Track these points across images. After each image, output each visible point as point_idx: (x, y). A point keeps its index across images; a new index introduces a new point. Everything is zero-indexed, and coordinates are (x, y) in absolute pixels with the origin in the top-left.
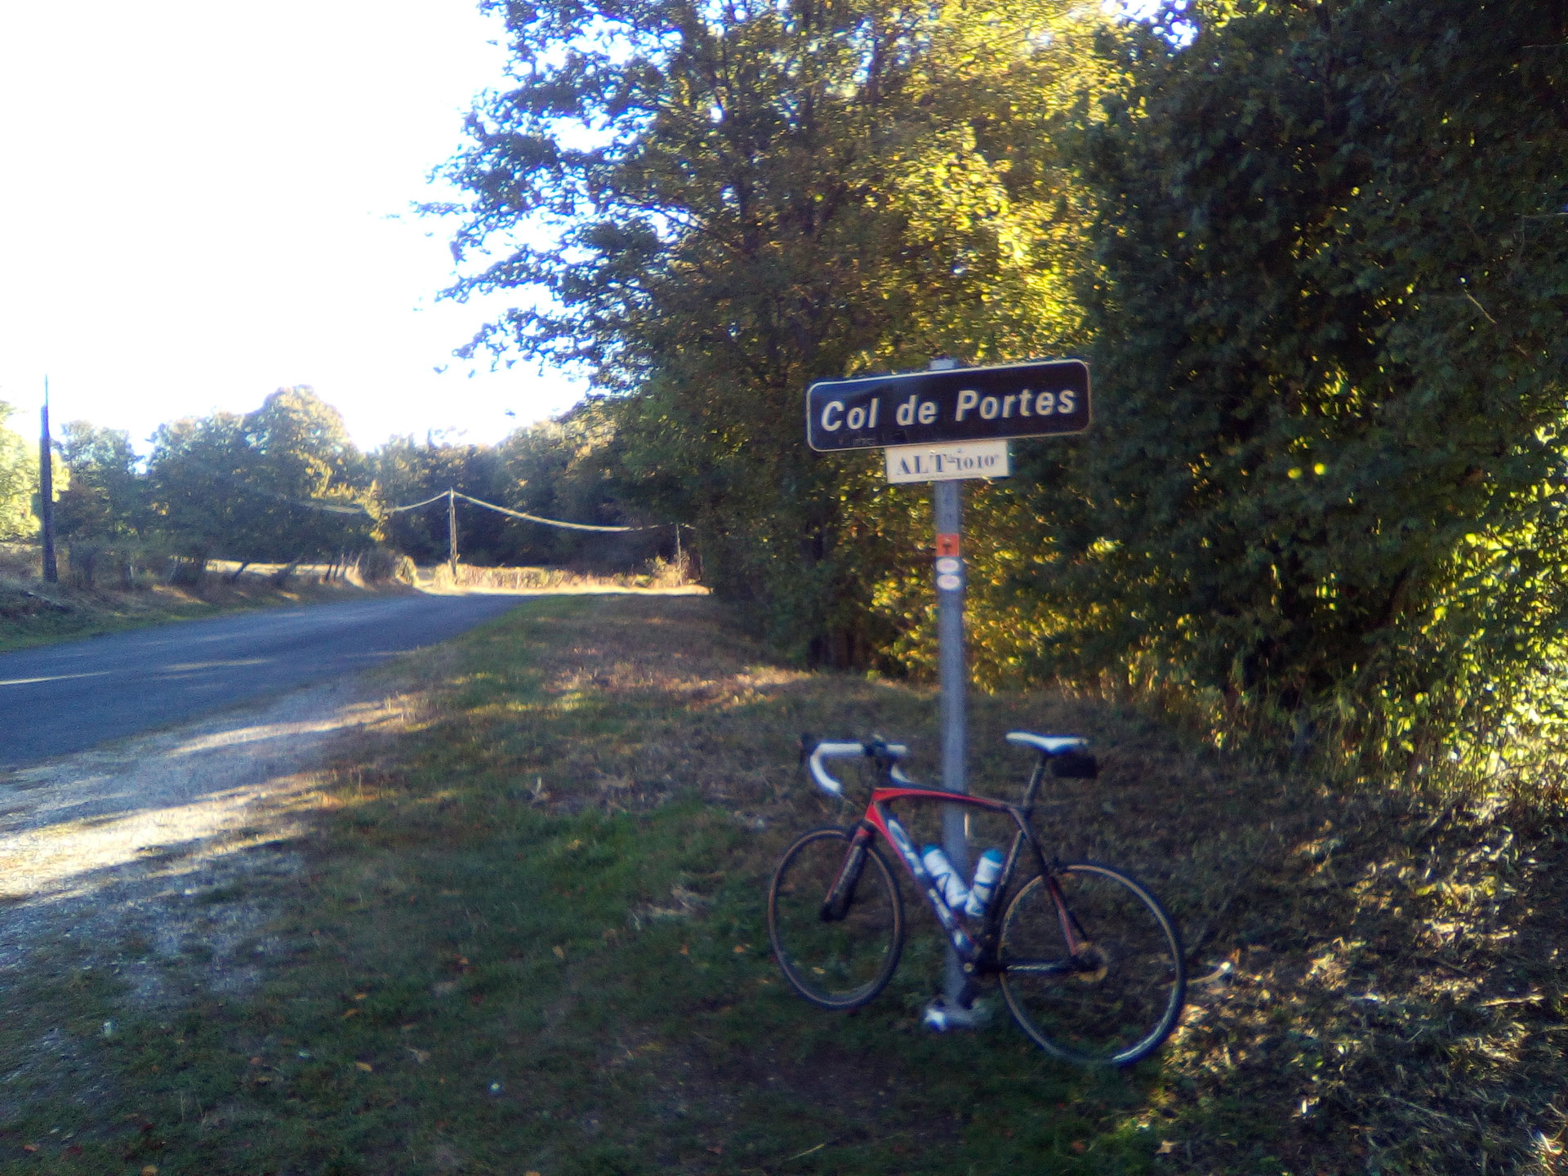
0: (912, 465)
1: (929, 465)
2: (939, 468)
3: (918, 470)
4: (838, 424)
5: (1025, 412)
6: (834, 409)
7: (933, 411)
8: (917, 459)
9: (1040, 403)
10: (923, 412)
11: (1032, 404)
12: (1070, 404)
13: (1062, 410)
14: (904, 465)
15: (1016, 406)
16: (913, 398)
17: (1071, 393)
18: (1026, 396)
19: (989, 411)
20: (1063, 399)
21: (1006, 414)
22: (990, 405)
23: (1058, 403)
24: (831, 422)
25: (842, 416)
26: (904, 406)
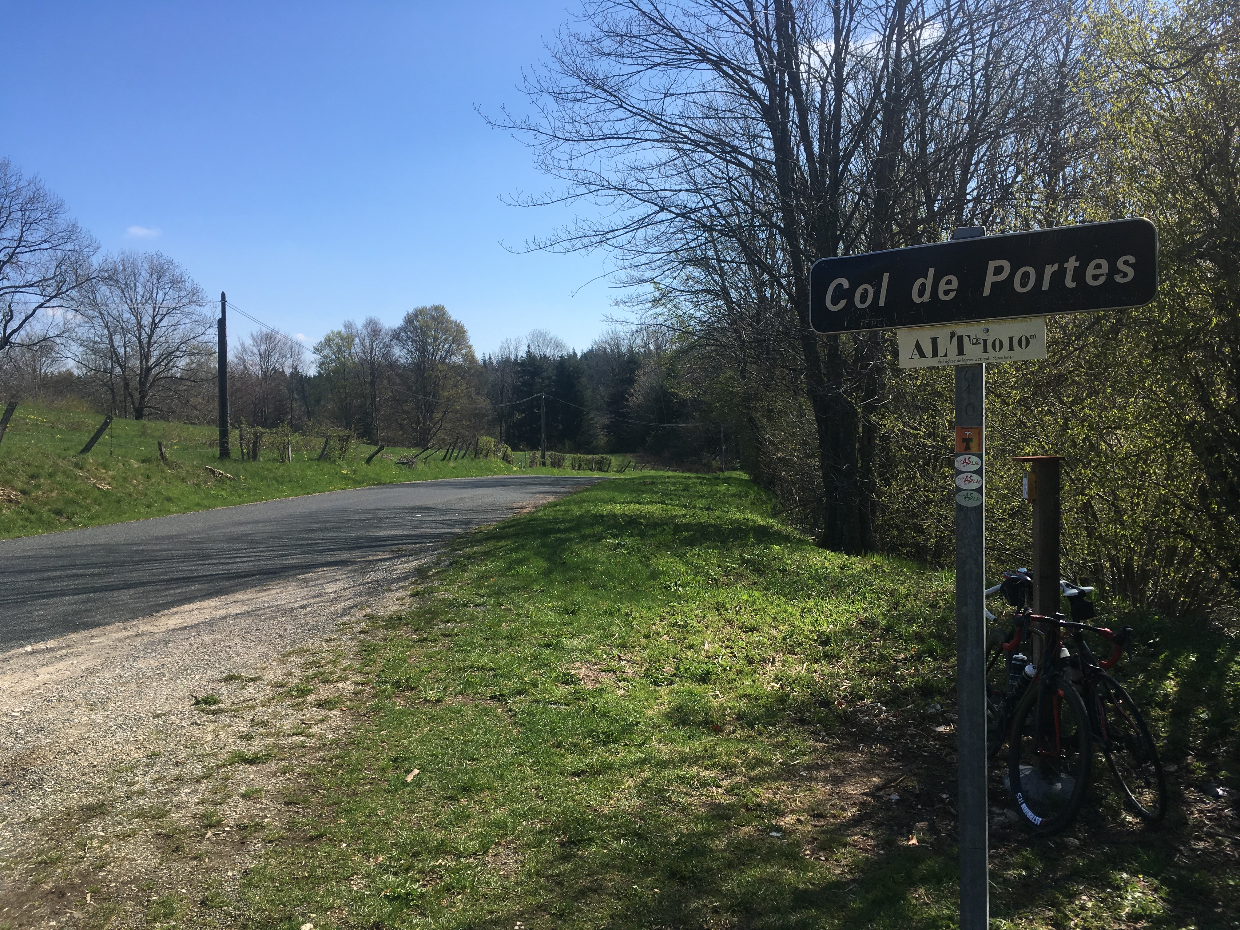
0: (927, 349)
1: (947, 346)
2: (961, 352)
3: (935, 354)
4: (843, 303)
5: (1070, 283)
6: (840, 285)
7: (955, 285)
8: (934, 341)
9: (1090, 271)
10: (942, 286)
11: (1079, 274)
12: (1131, 272)
13: (1118, 279)
14: (918, 346)
15: (1059, 276)
16: (931, 271)
17: (1132, 259)
18: (1072, 264)
19: (1023, 285)
20: (1120, 265)
21: (1046, 286)
22: (1026, 275)
23: (1113, 270)
24: (835, 302)
25: (849, 294)
26: (920, 281)
